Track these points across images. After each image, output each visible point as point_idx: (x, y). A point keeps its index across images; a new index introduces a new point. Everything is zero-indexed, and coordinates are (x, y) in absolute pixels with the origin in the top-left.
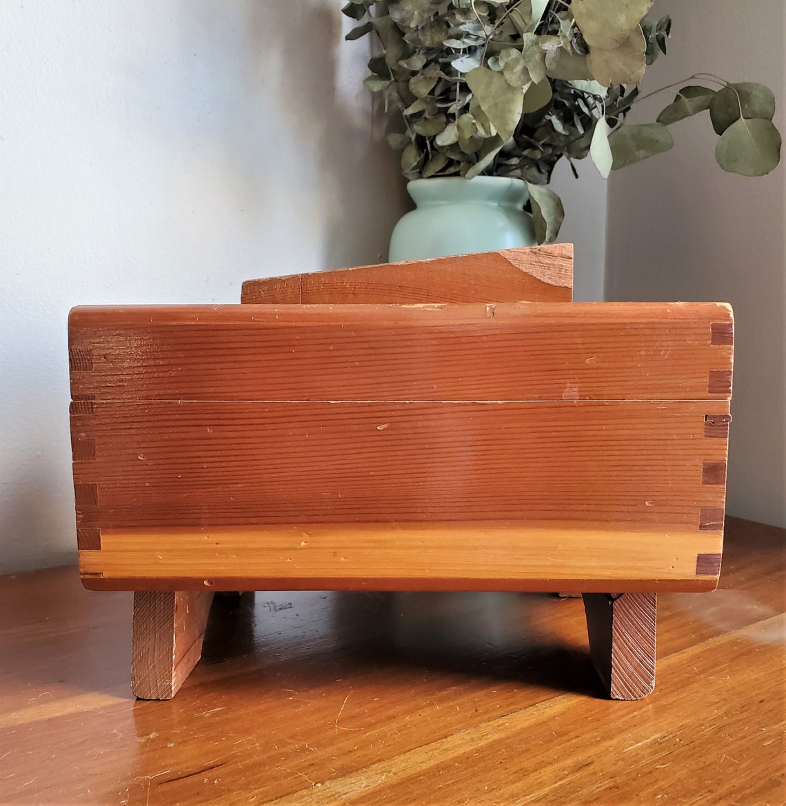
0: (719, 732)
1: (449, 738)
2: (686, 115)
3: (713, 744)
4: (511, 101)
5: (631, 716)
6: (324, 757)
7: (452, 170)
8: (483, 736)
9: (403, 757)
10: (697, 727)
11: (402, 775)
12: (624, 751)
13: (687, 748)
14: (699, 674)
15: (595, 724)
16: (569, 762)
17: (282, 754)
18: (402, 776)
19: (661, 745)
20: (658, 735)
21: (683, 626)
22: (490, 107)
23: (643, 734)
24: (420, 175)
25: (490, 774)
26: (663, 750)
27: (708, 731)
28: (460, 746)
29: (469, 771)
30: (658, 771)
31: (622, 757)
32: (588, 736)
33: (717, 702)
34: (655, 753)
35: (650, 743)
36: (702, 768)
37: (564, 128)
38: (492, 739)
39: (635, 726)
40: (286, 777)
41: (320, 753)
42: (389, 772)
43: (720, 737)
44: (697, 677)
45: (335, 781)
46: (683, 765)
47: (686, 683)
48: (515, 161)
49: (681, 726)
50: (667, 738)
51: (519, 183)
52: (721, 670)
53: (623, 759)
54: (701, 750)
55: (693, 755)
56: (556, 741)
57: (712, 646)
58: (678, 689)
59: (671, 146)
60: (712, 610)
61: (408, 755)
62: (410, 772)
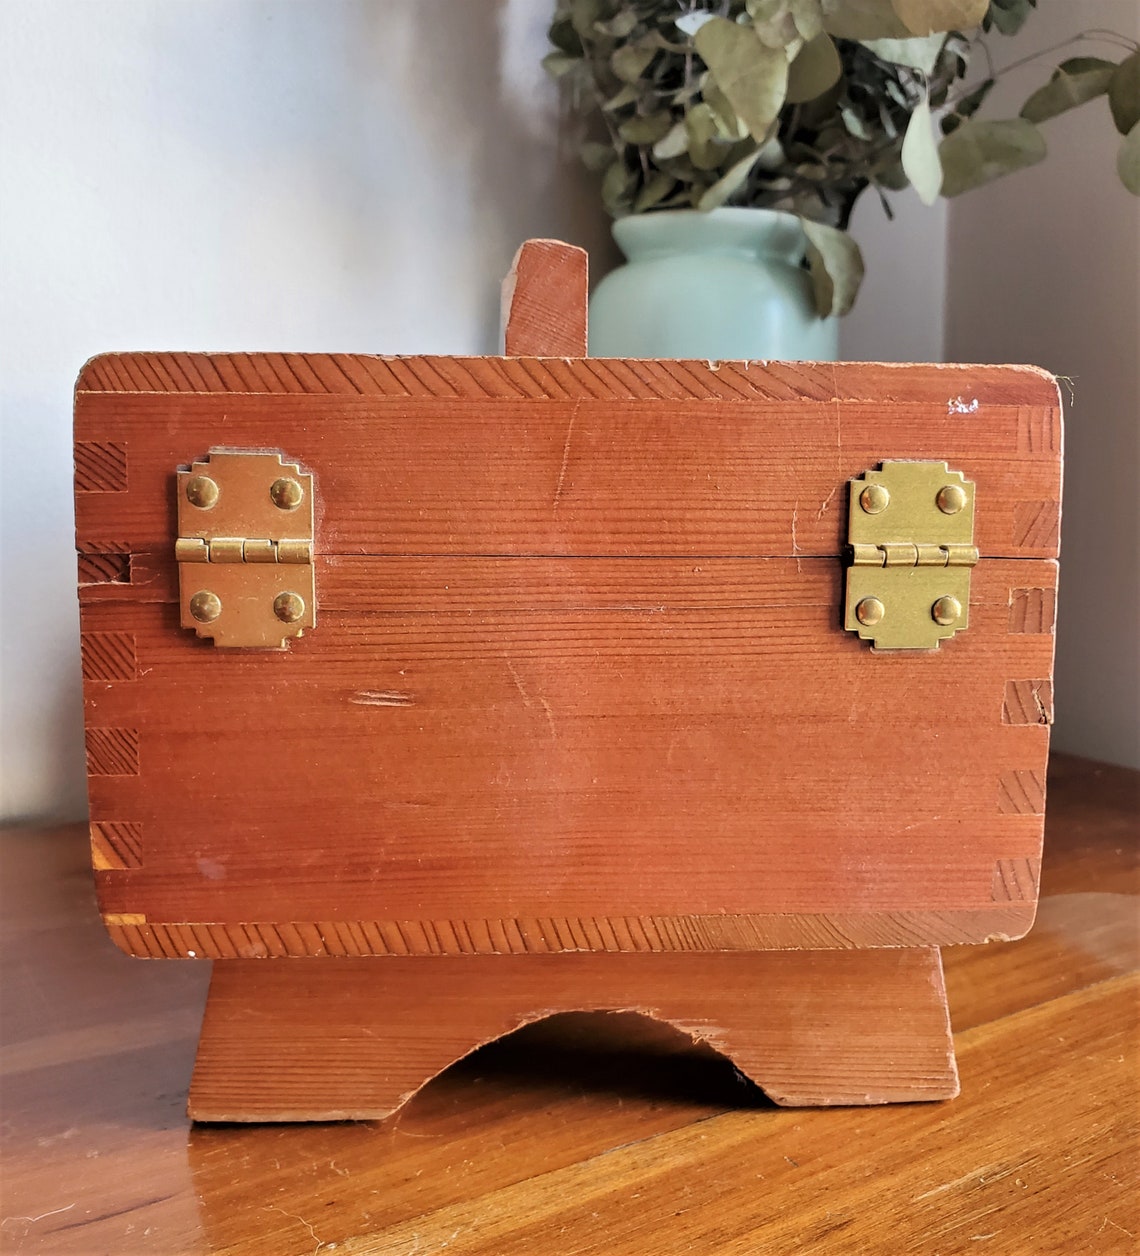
0: (1098, 1169)
1: (592, 1161)
2: (1069, 105)
3: (1087, 1194)
4: (767, 73)
5: (935, 1128)
6: (357, 1189)
7: (680, 198)
8: (656, 1158)
9: (500, 1196)
10: (1056, 1156)
11: (491, 1233)
12: (914, 1200)
13: (1035, 1199)
14: (1068, 1051)
15: (866, 1142)
16: (806, 1219)
17: (283, 1179)
18: (489, 1236)
19: (987, 1192)
20: (982, 1171)
21: (1046, 958)
22: (733, 85)
23: (954, 1168)
24: (632, 210)
25: (653, 1237)
26: (987, 1201)
27: (1077, 1165)
28: (609, 1177)
29: (616, 1229)
30: (975, 1246)
31: (908, 1212)
32: (849, 1166)
33: (1097, 1108)
34: (973, 1207)
35: (965, 1184)
36: (1061, 1246)
37: (865, 130)
38: (671, 1166)
39: (940, 1148)
40: (277, 1228)
41: (351, 1180)
42: (467, 1225)
43: (1101, 1181)
44: (1064, 1056)
45: (363, 1239)
46: (1023, 1236)
47: (1042, 1068)
48: (783, 184)
49: (1027, 1154)
50: (998, 1177)
51: (789, 220)
52: (1109, 1045)
53: (910, 1218)
54: (1061, 1206)
55: (1045, 1214)
56: (789, 1174)
57: (1095, 997)
58: (1027, 1078)
59: (1041, 156)
60: (1101, 930)
61: (510, 1191)
62: (507, 1226)
